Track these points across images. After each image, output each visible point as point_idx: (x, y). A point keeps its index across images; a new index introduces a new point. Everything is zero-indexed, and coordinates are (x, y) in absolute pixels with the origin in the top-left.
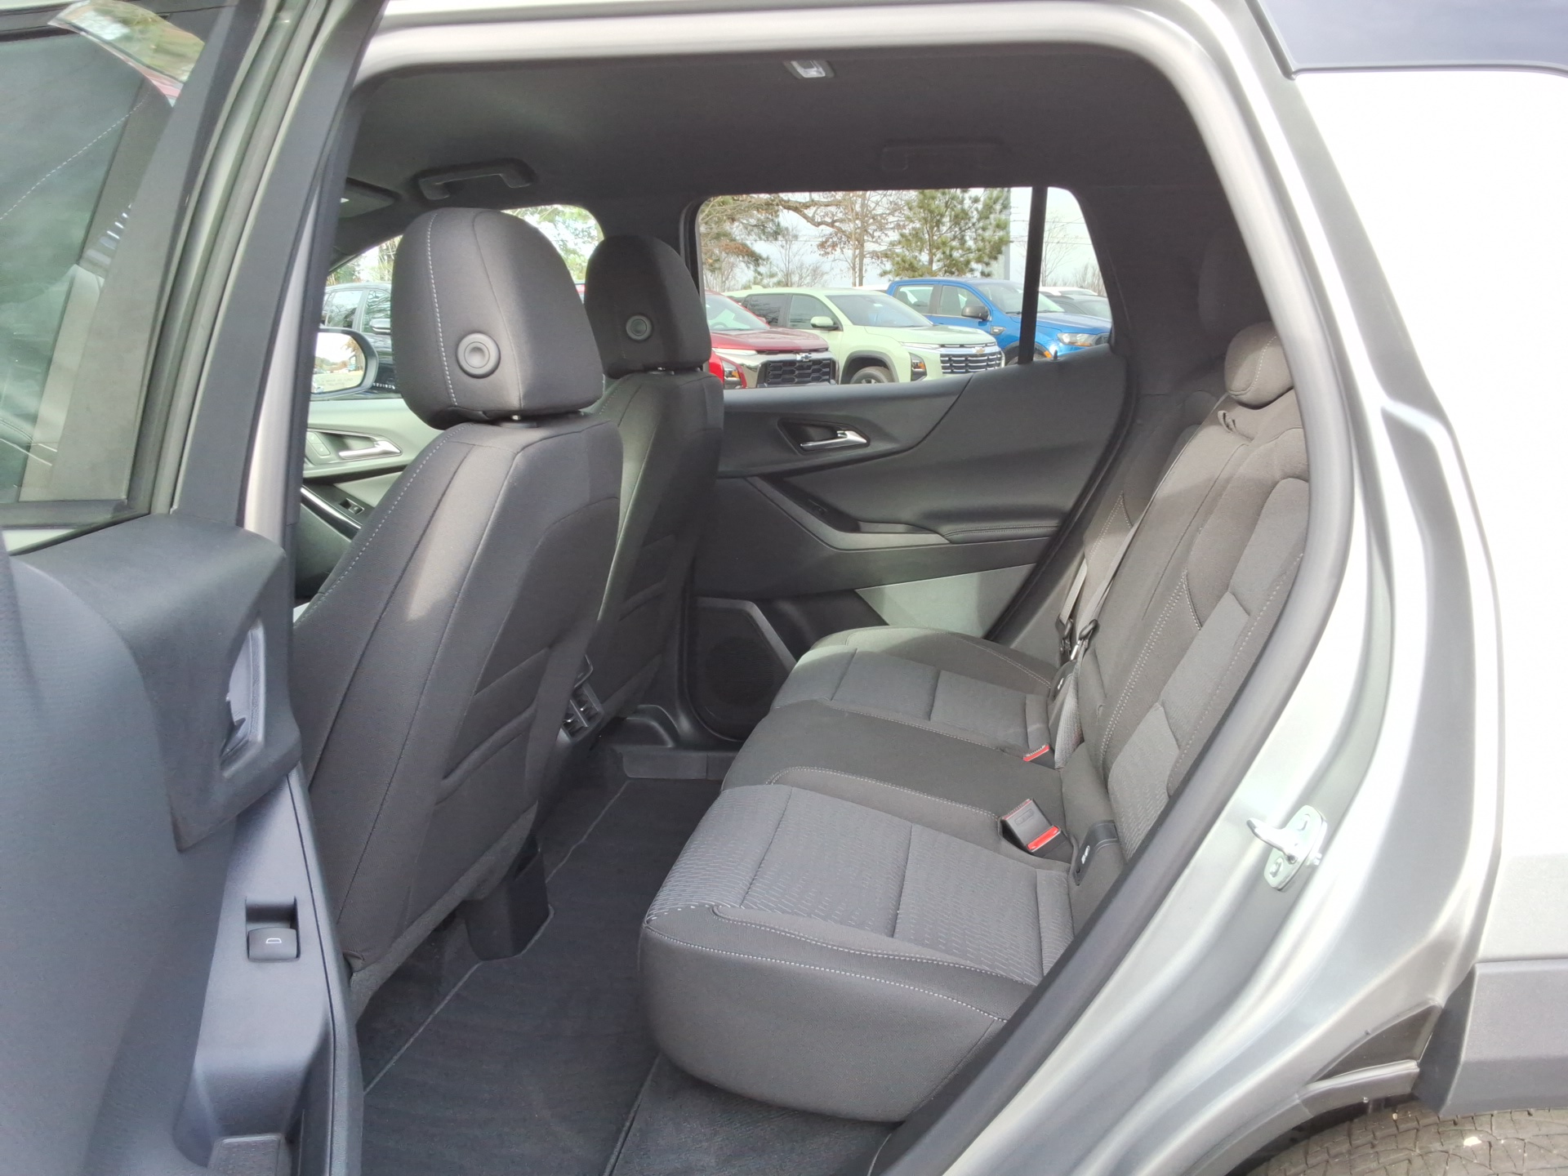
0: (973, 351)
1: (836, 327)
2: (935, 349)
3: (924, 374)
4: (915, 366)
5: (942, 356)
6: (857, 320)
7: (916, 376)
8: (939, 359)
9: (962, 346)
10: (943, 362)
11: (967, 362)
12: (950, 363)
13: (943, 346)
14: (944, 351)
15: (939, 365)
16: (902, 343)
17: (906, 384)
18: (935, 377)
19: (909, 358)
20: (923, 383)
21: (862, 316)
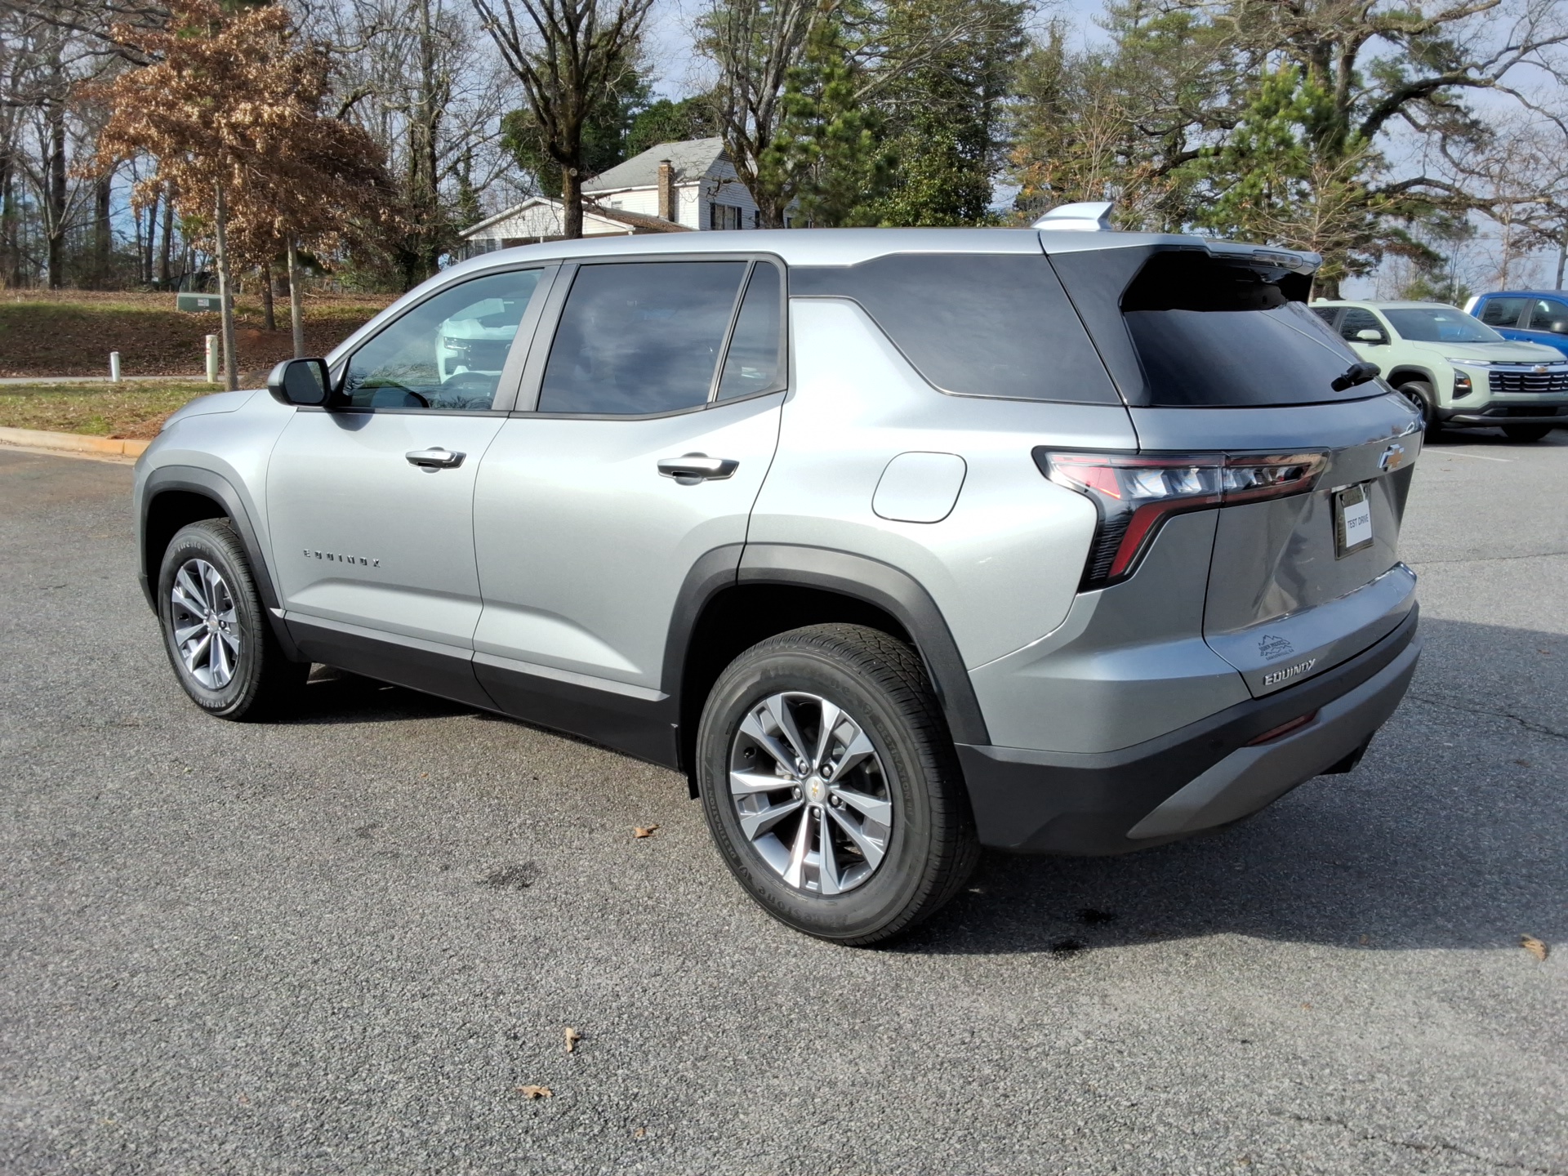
0: (1533, 369)
1: (1384, 340)
2: (1484, 366)
3: (1468, 391)
4: (1460, 381)
5: (1491, 373)
6: (1407, 333)
7: (1459, 393)
8: (1487, 375)
9: (1518, 364)
10: (1491, 379)
11: (1522, 382)
12: (1500, 381)
13: (1494, 363)
14: (1495, 368)
15: (1487, 382)
16: (1448, 359)
17: (1447, 402)
18: (1480, 395)
19: (1453, 372)
20: (1466, 402)
21: (1412, 329)
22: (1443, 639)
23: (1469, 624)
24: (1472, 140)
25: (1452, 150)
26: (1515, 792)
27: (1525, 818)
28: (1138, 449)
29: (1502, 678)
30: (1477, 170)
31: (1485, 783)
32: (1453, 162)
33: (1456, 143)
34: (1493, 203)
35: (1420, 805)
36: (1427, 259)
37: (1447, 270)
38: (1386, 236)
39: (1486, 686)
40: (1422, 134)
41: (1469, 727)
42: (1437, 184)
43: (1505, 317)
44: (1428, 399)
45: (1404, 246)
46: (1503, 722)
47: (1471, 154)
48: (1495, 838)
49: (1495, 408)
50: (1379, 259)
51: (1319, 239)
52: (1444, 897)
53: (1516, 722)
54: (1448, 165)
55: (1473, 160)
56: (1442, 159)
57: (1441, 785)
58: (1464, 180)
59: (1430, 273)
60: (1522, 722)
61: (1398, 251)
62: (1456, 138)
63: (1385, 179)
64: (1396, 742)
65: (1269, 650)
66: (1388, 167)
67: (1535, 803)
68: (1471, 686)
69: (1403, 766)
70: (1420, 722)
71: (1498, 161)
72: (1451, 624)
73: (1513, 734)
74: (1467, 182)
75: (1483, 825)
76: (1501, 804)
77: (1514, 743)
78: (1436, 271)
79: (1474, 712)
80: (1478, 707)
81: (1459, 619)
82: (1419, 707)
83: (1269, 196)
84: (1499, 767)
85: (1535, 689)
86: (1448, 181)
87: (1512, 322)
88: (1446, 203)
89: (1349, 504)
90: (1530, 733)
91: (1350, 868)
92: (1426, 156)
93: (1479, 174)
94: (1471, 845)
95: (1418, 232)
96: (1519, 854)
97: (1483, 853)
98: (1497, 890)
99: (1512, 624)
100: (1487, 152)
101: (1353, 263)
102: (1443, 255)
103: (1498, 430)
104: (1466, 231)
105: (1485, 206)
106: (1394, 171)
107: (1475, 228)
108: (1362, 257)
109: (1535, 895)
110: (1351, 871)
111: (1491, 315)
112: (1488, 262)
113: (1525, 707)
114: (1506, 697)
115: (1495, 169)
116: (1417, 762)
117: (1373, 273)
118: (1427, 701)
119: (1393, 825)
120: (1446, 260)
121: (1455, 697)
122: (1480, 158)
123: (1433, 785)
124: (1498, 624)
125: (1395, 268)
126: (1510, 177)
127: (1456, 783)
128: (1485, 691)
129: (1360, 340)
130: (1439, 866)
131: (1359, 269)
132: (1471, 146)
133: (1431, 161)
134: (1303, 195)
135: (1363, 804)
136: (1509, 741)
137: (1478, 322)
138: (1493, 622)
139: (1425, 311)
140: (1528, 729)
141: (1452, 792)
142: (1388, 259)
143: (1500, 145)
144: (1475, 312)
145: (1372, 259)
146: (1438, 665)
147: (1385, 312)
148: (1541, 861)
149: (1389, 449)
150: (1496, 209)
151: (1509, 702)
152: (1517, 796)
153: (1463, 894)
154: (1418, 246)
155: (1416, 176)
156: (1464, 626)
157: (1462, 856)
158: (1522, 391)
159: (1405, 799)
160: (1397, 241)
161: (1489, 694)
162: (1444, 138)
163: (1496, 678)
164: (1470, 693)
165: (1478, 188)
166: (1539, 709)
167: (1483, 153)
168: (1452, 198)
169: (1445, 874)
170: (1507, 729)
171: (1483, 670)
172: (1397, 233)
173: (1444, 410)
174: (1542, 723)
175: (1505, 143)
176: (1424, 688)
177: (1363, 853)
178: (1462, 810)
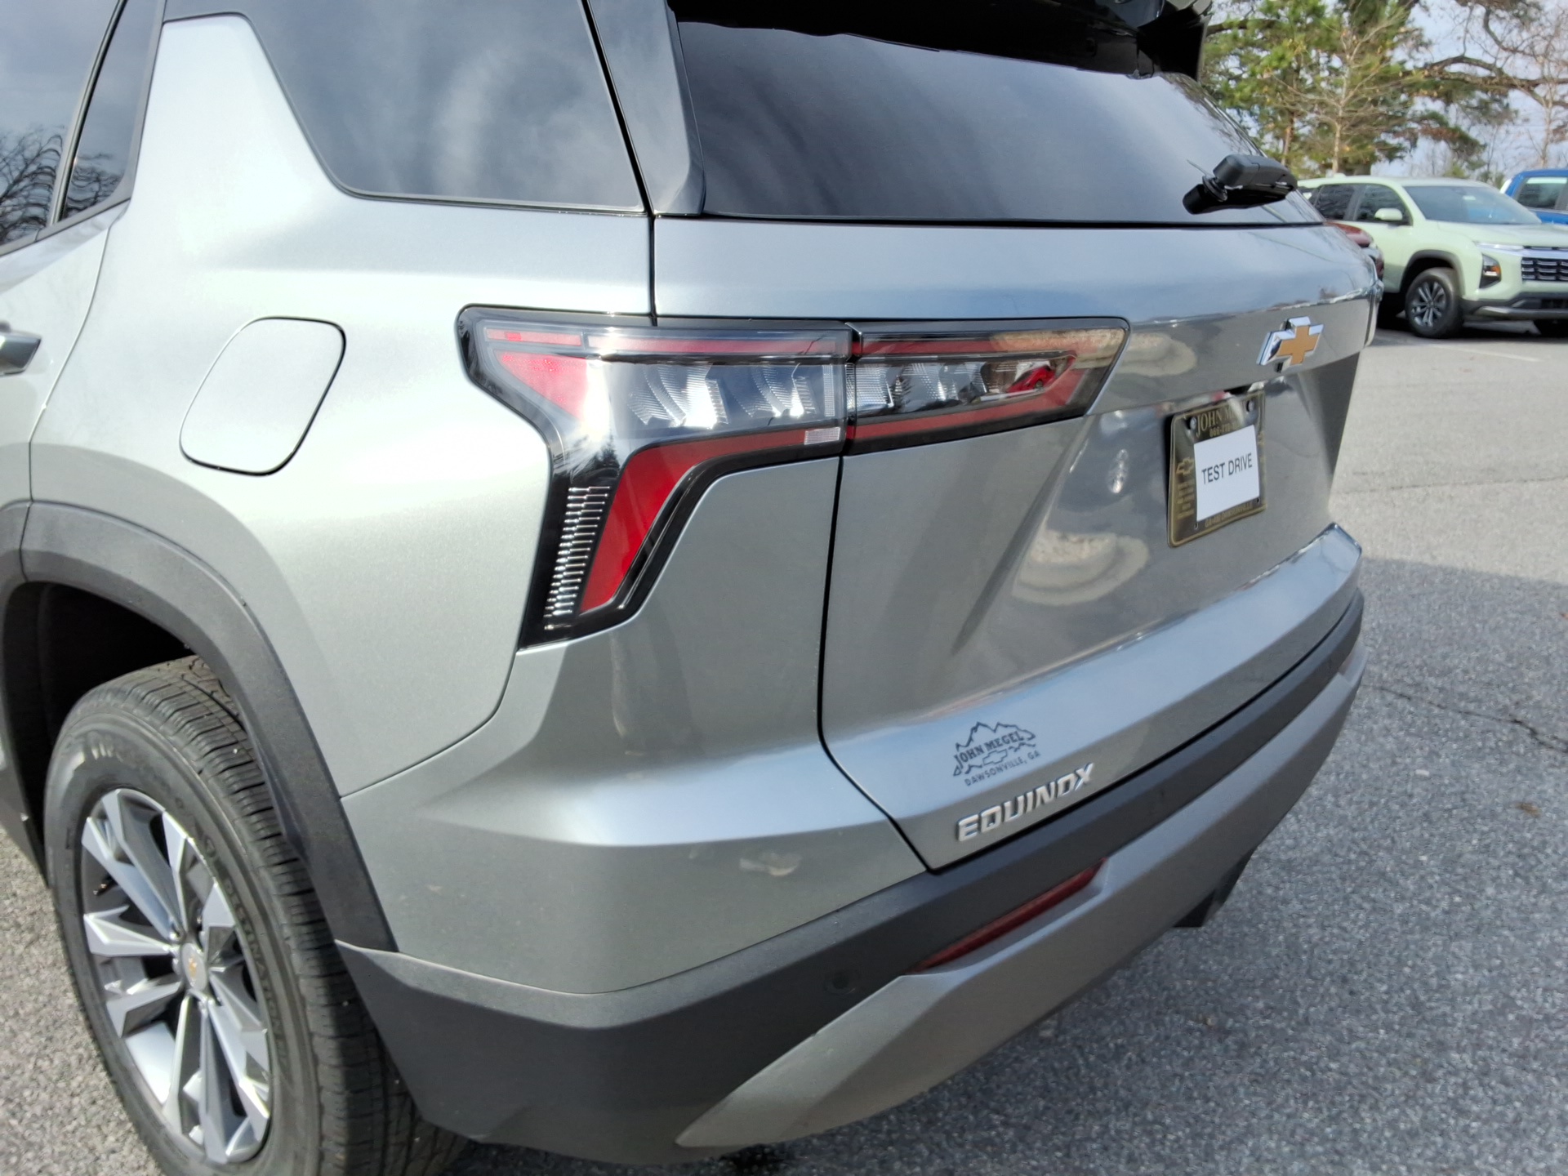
1: (1406, 221)
2: (1517, 251)
3: (1497, 279)
4: (1489, 269)
5: (1525, 259)
6: (1431, 214)
7: (1486, 282)
8: (1519, 261)
9: (1555, 249)
10: (1523, 266)
11: (1558, 269)
12: (1534, 268)
13: (1528, 248)
14: (1528, 254)
15: (1519, 270)
16: (1476, 243)
17: (1473, 291)
18: (1510, 286)
19: (1481, 258)
20: (1495, 292)
21: (1439, 209)
22: (1436, 596)
23: (1473, 573)
24: (1517, 16)
25: (1495, 26)
26: (1513, 866)
27: (1526, 920)
28: (652, 315)
29: (1510, 658)
30: (1521, 48)
31: (1468, 847)
32: (1496, 40)
33: (1501, 19)
34: (1535, 84)
35: (1364, 891)
36: (1464, 145)
37: (1484, 156)
38: (1421, 119)
39: (1486, 671)
40: (1464, 8)
41: (1456, 741)
42: (1478, 63)
43: (1544, 198)
44: (1451, 288)
45: (1442, 131)
46: (1505, 731)
47: (1515, 31)
48: (1477, 967)
49: (1527, 300)
50: (1414, 145)
51: (1346, 115)
52: (1374, 1107)
53: (1524, 732)
54: (1490, 42)
55: (1516, 37)
56: (1484, 35)
57: (1403, 851)
58: (1507, 58)
59: (1467, 160)
60: (1533, 733)
61: (1437, 136)
62: (1502, 13)
63: (1423, 57)
64: (1347, 767)
65: (977, 761)
66: (1427, 45)
67: (1544, 889)
68: (1466, 672)
69: (1351, 812)
70: (1387, 731)
71: (1544, 38)
72: (1448, 572)
73: (1518, 754)
74: (1509, 61)
75: (1458, 936)
76: (1490, 891)
77: (1518, 770)
78: (1474, 158)
79: (1467, 714)
80: (1472, 707)
81: (1460, 565)
82: (1389, 705)
83: (1297, 71)
84: (1494, 816)
85: (1554, 677)
86: (1489, 60)
87: (1550, 204)
88: (1485, 84)
89: (1205, 436)
90: (1544, 751)
91: (1228, 1032)
92: (1467, 31)
93: (1523, 52)
94: (1434, 982)
95: (1454, 116)
96: (1510, 1003)
97: (1452, 1002)
98: (1465, 1086)
99: (1530, 574)
100: (1533, 29)
101: (1383, 146)
102: (1482, 142)
103: (1530, 326)
104: (1506, 115)
105: (1529, 86)
106: (1434, 49)
107: (1516, 112)
108: (1393, 141)
109: (1530, 1101)
110: (1230, 1041)
111: (1527, 197)
112: (1529, 143)
113: (1538, 706)
114: (1514, 690)
115: (1540, 48)
116: (1372, 804)
117: (1406, 159)
118: (1401, 696)
119: (1316, 936)
120: (1484, 146)
121: (1441, 690)
122: (1525, 35)
123: (1389, 850)
124: (1512, 574)
125: (1429, 152)
126: (1556, 55)
127: (1425, 845)
128: (1485, 679)
129: (1379, 220)
130: (1376, 1030)
131: (1392, 153)
132: (1515, 21)
133: (1472, 38)
134: (1334, 71)
135: (1277, 888)
136: (1512, 766)
137: (1513, 203)
138: (1505, 570)
139: (1453, 188)
140: (1542, 743)
141: (1418, 864)
142: (1424, 143)
143: (1547, 20)
144: (1509, 192)
145: (1407, 144)
146: (1425, 636)
147: (1408, 189)
148: (1548, 1018)
149: (1288, 326)
150: (1540, 91)
151: (1515, 697)
152: (1516, 874)
153: (1408, 1097)
154: (1456, 130)
155: (1455, 54)
156: (1466, 575)
157: (1416, 1005)
158: (1558, 280)
159: (1343, 879)
160: (1434, 125)
161: (1489, 684)
162: (1488, 13)
163: (1500, 657)
164: (1463, 682)
165: (1520, 67)
166: (1557, 710)
167: (1528, 30)
168: (1492, 78)
169: (1383, 1051)
170: (1510, 744)
171: (1485, 645)
172: (1434, 116)
173: (1468, 302)
174: (1560, 735)
175: (1552, 18)
176: (1402, 672)
177: (1257, 998)
178: (1428, 902)
